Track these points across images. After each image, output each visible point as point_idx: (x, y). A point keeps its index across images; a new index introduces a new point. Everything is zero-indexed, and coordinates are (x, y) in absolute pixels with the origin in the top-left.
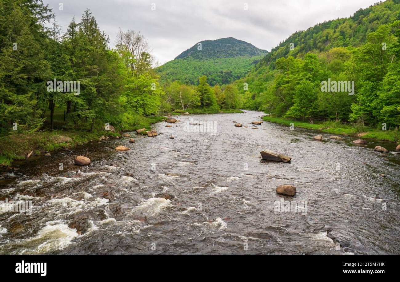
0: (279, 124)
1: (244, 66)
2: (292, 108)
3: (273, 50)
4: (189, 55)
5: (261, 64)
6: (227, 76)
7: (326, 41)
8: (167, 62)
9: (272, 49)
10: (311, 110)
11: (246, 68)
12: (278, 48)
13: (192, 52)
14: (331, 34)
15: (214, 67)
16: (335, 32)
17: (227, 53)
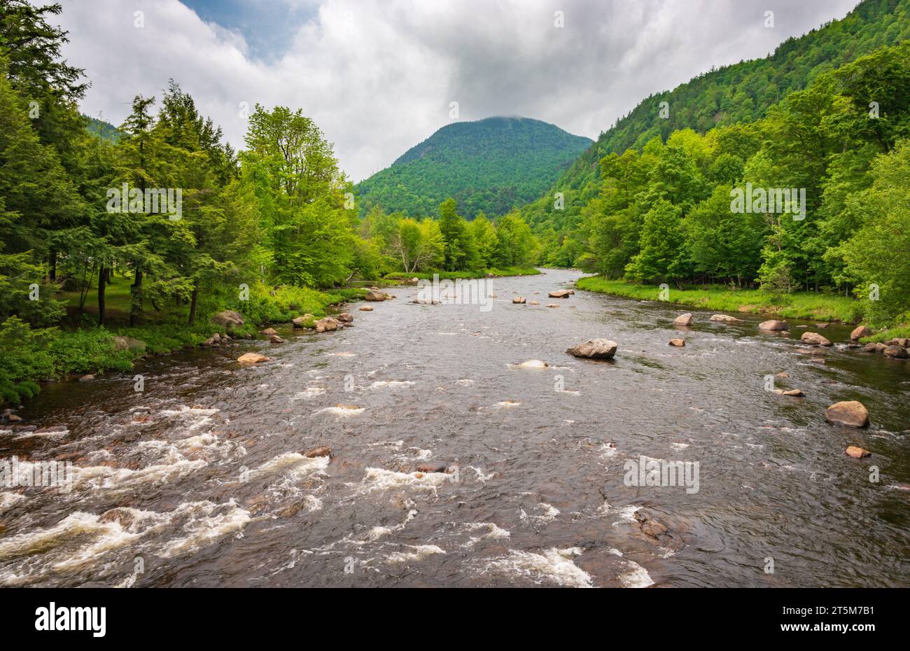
0: (610, 295)
1: (542, 174)
2: (637, 258)
3: (602, 137)
4: (423, 155)
5: (577, 168)
6: (505, 196)
7: (717, 112)
8: (375, 173)
9: (599, 135)
10: (676, 262)
11: (546, 178)
12: (614, 133)
13: (430, 147)
14: (728, 96)
15: (477, 178)
16: (734, 91)
17: (505, 148)
